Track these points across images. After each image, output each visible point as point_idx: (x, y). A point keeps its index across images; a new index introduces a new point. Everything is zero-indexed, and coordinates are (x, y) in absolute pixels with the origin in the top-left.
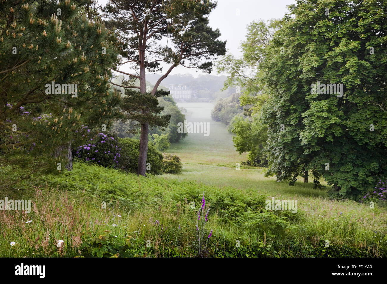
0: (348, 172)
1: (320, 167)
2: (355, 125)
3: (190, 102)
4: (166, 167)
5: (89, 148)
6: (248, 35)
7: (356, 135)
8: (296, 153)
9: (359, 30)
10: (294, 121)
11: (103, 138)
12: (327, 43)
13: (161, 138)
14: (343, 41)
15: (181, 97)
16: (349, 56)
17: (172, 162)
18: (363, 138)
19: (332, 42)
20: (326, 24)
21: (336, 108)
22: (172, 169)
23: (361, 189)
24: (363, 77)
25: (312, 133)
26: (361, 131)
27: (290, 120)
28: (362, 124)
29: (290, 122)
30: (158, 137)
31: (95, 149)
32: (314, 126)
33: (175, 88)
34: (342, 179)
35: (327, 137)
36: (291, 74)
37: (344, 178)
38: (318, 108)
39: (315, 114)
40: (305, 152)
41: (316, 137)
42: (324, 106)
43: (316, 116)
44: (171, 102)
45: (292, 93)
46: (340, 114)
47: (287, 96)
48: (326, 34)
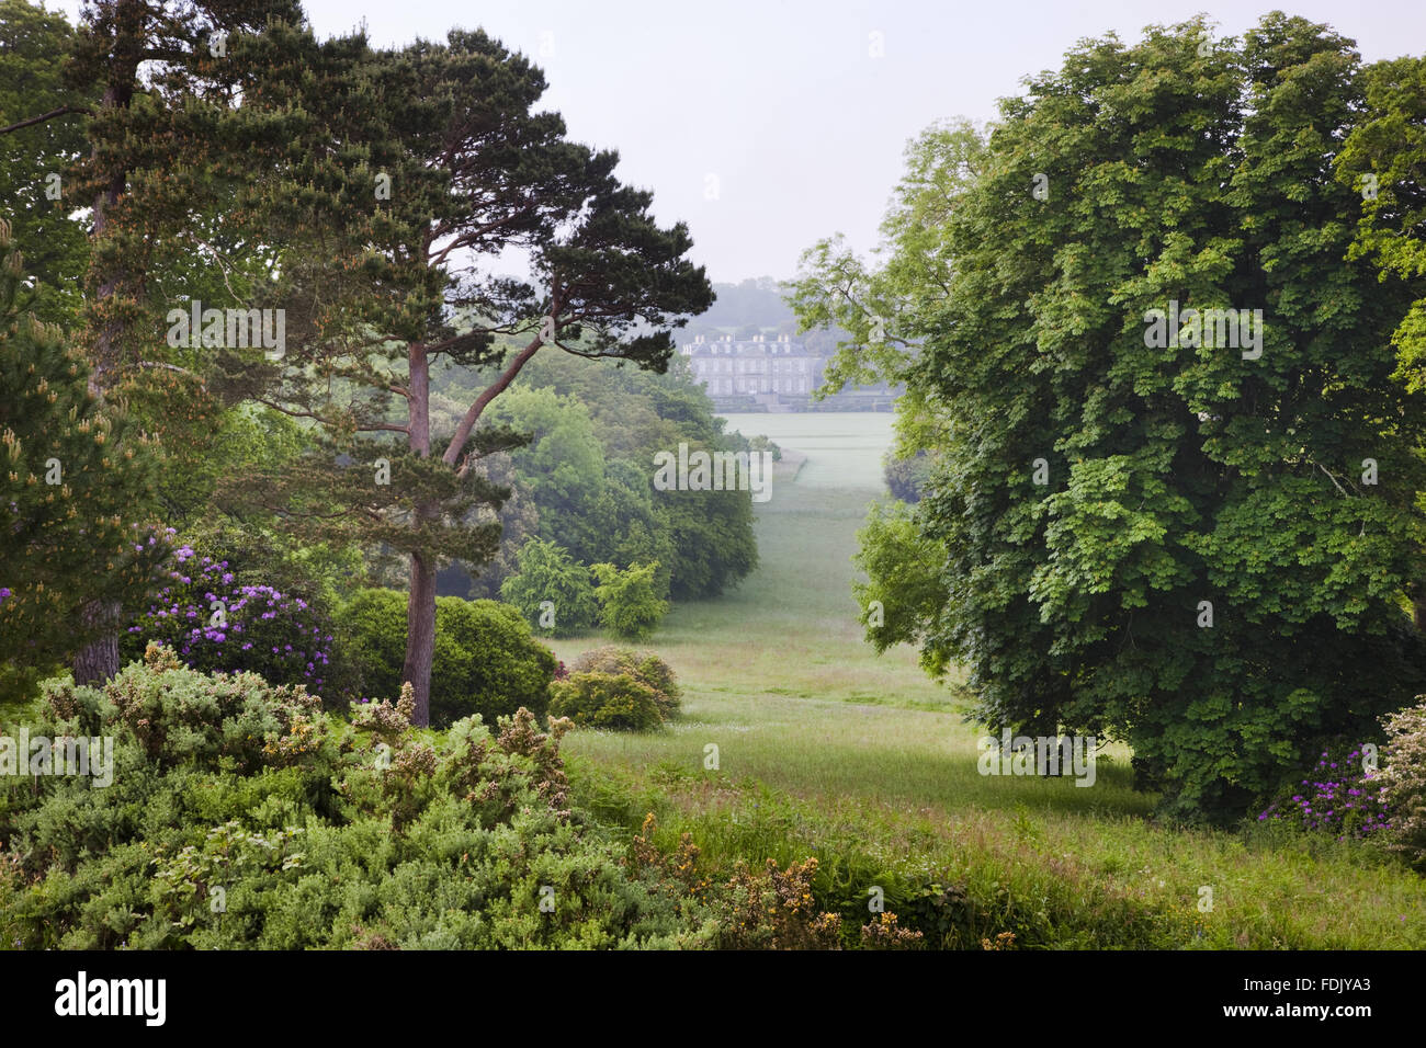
0: (1210, 725)
1: (1114, 702)
2: (1232, 547)
3: (805, 410)
4: (600, 702)
5: (221, 636)
6: (907, 186)
7: (1234, 585)
8: (1029, 650)
9: (1238, 200)
10: (1019, 529)
11: (271, 603)
12: (1127, 247)
13: (625, 582)
14: (1175, 242)
15: (765, 388)
16: (1197, 296)
17: (622, 683)
18: (1256, 595)
19: (1142, 241)
20: (1119, 178)
21: (1156, 487)
22: (623, 711)
23: (1256, 789)
24: (1249, 374)
25: (1072, 580)
26: (1249, 570)
27: (1009, 525)
28: (1259, 544)
29: (1009, 532)
30: (613, 576)
31: (242, 638)
32: (1074, 552)
33: (740, 348)
34: (1190, 750)
35: (1124, 594)
36: (1008, 356)
37: (1198, 748)
38: (1090, 487)
39: (1077, 507)
40: (1054, 647)
41: (1082, 592)
42: (1111, 477)
43: (1079, 515)
44: (689, 423)
45: (1012, 426)
46: (1175, 509)
47: (994, 436)
48: (1121, 218)
